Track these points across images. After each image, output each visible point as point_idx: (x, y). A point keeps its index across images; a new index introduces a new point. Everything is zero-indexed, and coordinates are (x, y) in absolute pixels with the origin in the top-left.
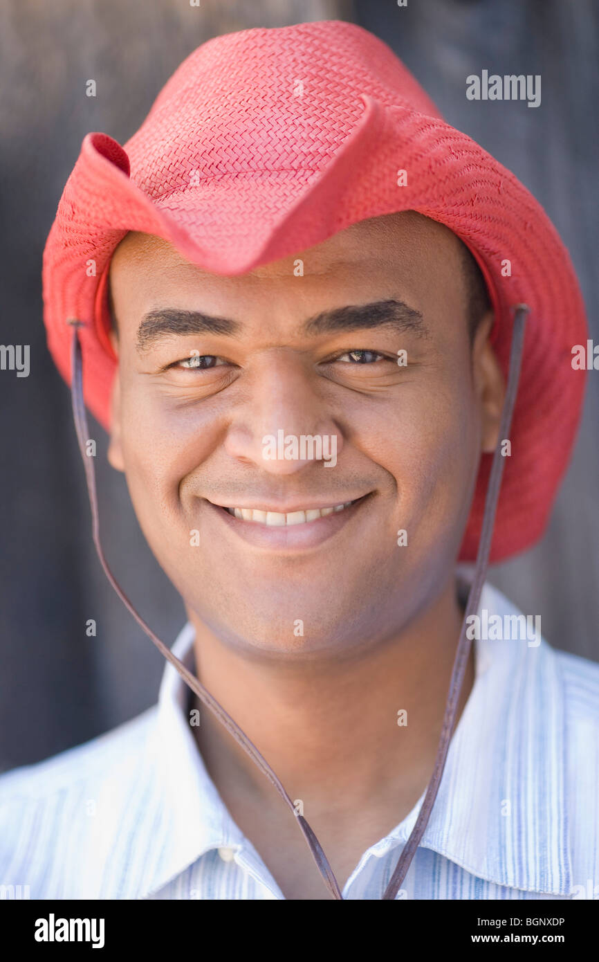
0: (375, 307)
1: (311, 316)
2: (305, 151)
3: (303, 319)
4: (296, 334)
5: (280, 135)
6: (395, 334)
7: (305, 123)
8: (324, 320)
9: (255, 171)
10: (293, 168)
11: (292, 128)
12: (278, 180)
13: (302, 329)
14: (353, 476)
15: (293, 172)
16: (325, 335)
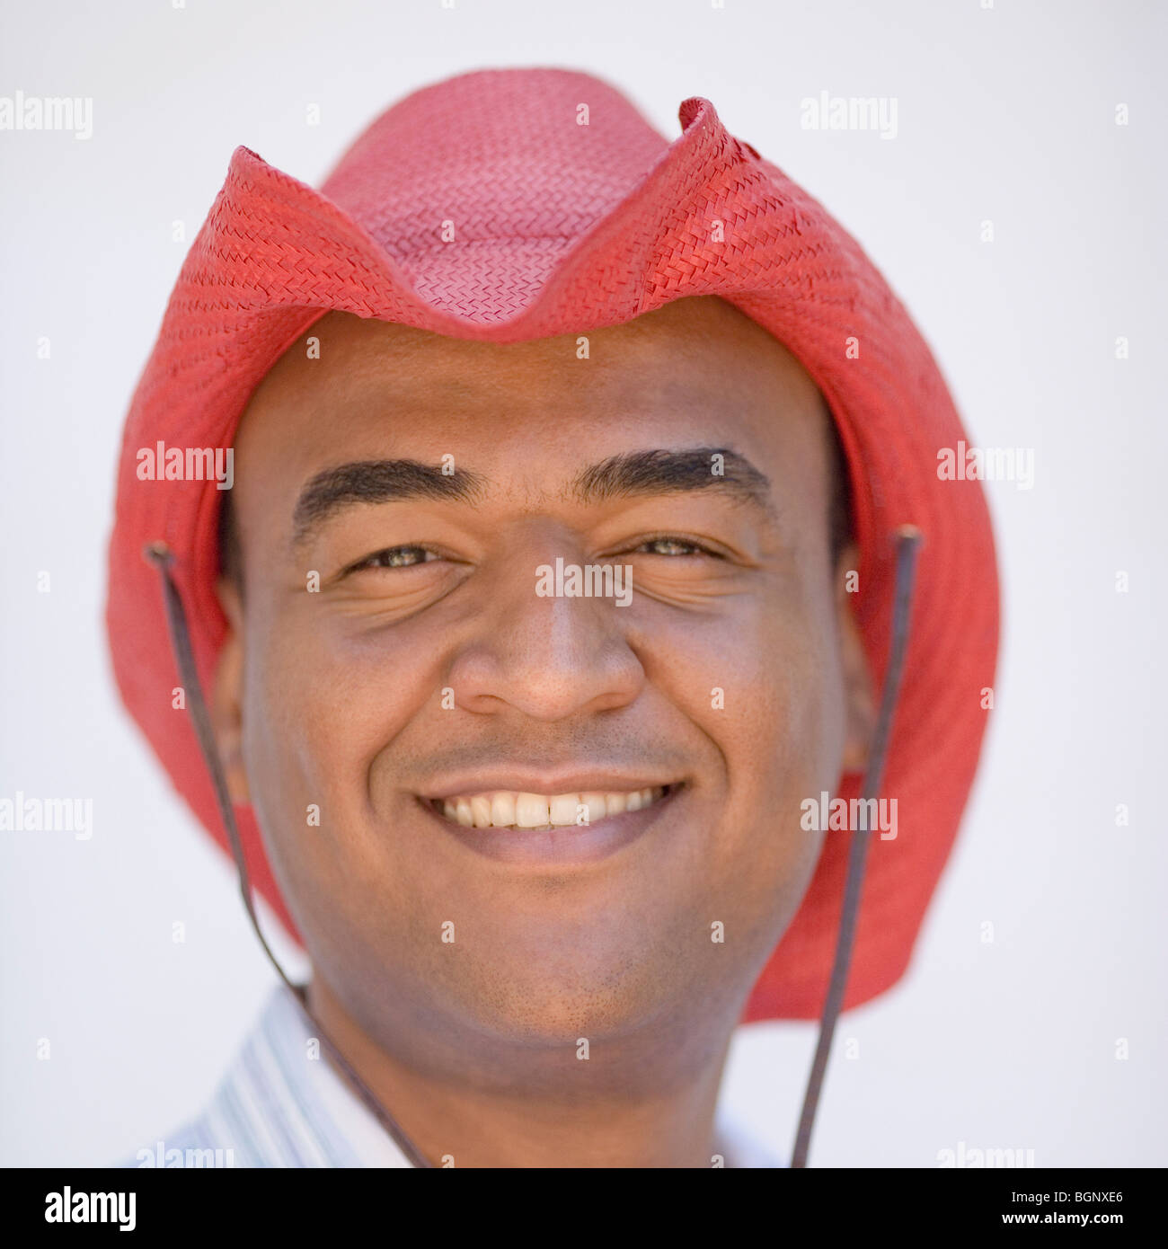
0: (699, 455)
1: (595, 463)
2: (580, 210)
3: (583, 469)
4: (569, 496)
5: (539, 188)
6: (729, 505)
7: (578, 174)
8: (616, 471)
9: (498, 238)
10: (562, 235)
11: (556, 180)
12: (537, 250)
13: (580, 486)
14: (657, 741)
15: (562, 240)
16: (615, 499)
